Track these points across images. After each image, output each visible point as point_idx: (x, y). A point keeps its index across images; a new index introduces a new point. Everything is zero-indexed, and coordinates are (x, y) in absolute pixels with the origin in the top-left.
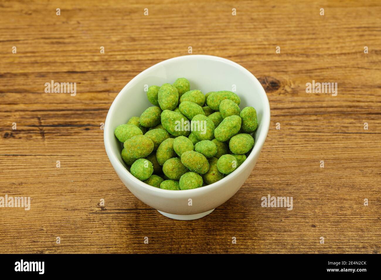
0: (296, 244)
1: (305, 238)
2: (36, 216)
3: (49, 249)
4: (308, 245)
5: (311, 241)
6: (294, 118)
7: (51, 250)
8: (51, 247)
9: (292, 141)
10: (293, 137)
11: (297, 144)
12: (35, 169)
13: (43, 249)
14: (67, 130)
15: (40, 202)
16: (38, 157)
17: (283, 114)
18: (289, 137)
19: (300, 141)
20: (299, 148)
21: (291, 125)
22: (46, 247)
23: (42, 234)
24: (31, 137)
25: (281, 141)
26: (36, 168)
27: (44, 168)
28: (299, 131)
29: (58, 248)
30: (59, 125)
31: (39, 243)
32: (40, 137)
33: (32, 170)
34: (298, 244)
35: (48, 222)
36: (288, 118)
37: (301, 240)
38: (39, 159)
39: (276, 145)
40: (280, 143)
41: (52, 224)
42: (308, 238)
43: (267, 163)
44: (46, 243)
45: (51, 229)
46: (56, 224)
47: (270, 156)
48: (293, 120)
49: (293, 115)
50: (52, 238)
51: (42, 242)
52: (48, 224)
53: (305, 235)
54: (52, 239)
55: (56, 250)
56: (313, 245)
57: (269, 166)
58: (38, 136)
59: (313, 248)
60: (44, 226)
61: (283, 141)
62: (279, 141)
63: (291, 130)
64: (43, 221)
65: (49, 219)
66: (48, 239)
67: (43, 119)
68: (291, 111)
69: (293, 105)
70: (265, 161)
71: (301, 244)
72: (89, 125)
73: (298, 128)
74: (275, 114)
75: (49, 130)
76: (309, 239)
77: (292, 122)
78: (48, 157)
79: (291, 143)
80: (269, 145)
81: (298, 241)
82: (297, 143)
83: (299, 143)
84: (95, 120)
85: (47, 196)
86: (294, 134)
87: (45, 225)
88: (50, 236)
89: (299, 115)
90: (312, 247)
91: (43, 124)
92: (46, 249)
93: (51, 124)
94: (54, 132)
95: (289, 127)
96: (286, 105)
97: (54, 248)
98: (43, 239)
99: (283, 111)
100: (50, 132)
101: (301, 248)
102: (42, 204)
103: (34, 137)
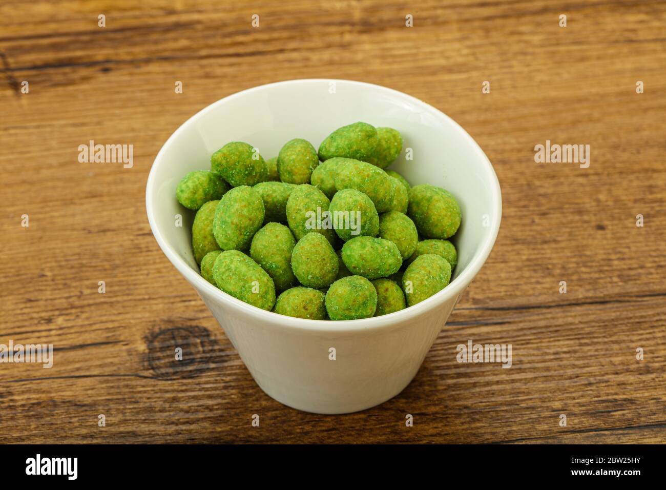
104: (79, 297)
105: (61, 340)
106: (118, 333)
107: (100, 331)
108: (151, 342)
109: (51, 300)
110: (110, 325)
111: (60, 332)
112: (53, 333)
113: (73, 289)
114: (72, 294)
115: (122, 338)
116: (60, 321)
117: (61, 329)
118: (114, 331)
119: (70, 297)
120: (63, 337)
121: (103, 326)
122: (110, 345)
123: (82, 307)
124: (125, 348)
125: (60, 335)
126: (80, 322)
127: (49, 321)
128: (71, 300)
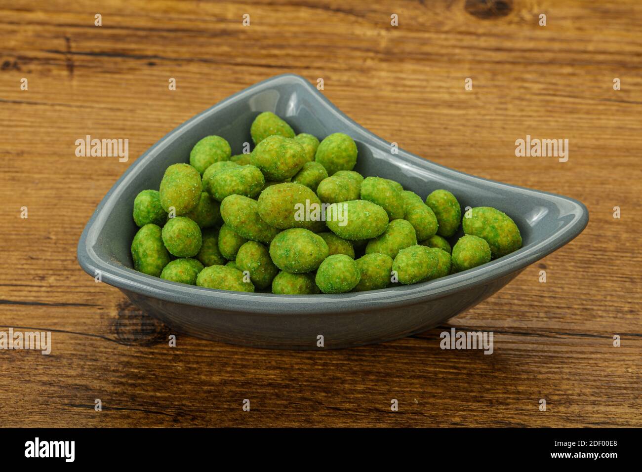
0: (506, 297)
1: (524, 287)
2: (40, 213)
3: (56, 273)
4: (528, 300)
5: (534, 293)
6: (530, 68)
7: (59, 275)
8: (60, 270)
9: (522, 110)
10: (524, 103)
11: (530, 116)
12: (50, 130)
13: (45, 272)
14: (116, 63)
15: (52, 188)
16: (58, 108)
17: (511, 60)
18: (517, 102)
19: (537, 111)
20: (534, 124)
21: (524, 80)
22: (52, 270)
23: (48, 245)
24: (49, 70)
25: (501, 109)
26: (52, 127)
27: (65, 128)
28: (537, 92)
29: (73, 273)
30: (102, 54)
31: (40, 262)
32: (65, 73)
33: (43, 130)
34: (509, 297)
35: (61, 225)
36: (519, 68)
37: (517, 290)
38: (60, 111)
39: (491, 115)
40: (500, 112)
41: (67, 230)
42: (529, 288)
43: (472, 146)
44: (54, 262)
45: (65, 237)
46: (75, 230)
47: (477, 135)
48: (529, 72)
49: (529, 63)
50: (64, 254)
51: (45, 260)
52: (60, 229)
53: (525, 281)
54: (63, 256)
55: (69, 276)
56: (537, 301)
57: (473, 151)
58: (64, 70)
59: (537, 306)
60: (53, 231)
61: (506, 109)
62: (497, 109)
63: (522, 91)
64: (52, 221)
65: (63, 220)
66: (57, 256)
67: (75, 41)
68: (527, 55)
69: (531, 45)
70: (467, 143)
71: (515, 298)
72: (155, 57)
73: (536, 87)
74: (497, 59)
75: (83, 61)
76: (532, 289)
77: (528, 76)
78: (75, 109)
79: (519, 114)
80: (479, 114)
81: (510, 292)
82: (531, 113)
83: (535, 114)
84: (169, 49)
85: (64, 178)
86: (528, 97)
87: (55, 229)
88: (60, 250)
89: (541, 64)
90: (536, 303)
91: (73, 50)
92: (51, 272)
93: (88, 51)
94: (91, 64)
95: (519, 84)
96: (520, 44)
97: (65, 273)
98: (48, 255)
99: (513, 54)
100: (85, 64)
101: (514, 304)
102: (54, 192)
103: (55, 72)
104: (73, 261)
105: (47, 297)
106: (97, 297)
107: (82, 294)
108: (123, 310)
109: (49, 260)
110: (92, 290)
111: (49, 289)
112: (43, 289)
113: (70, 254)
114: (68, 258)
115: (99, 303)
116: (52, 280)
117: (51, 287)
118: (94, 296)
119: (65, 260)
120: (51, 294)
121: (86, 290)
122: (88, 307)
123: (73, 270)
124: (99, 311)
125: (48, 292)
126: (68, 283)
127: (43, 278)
128: (65, 263)
